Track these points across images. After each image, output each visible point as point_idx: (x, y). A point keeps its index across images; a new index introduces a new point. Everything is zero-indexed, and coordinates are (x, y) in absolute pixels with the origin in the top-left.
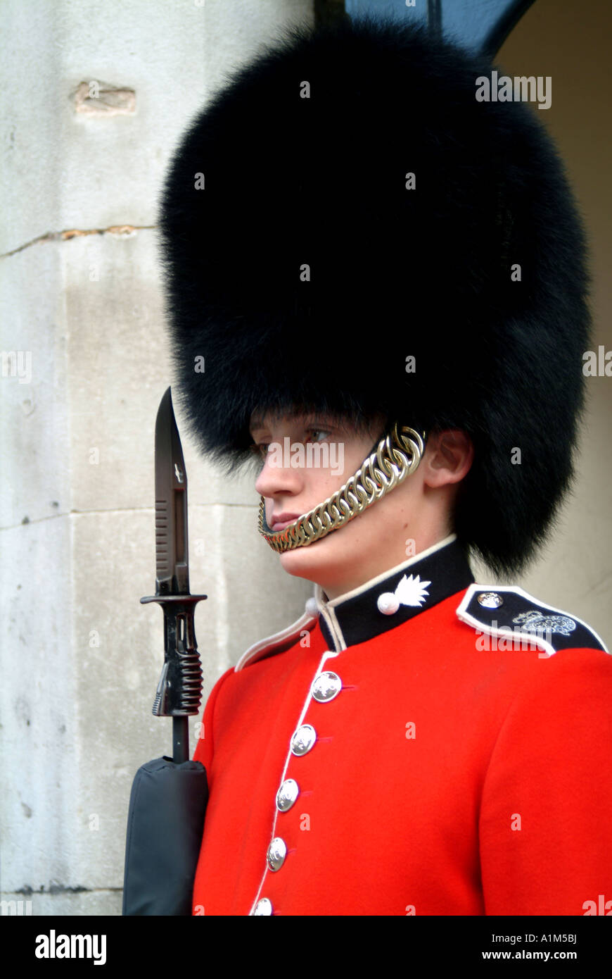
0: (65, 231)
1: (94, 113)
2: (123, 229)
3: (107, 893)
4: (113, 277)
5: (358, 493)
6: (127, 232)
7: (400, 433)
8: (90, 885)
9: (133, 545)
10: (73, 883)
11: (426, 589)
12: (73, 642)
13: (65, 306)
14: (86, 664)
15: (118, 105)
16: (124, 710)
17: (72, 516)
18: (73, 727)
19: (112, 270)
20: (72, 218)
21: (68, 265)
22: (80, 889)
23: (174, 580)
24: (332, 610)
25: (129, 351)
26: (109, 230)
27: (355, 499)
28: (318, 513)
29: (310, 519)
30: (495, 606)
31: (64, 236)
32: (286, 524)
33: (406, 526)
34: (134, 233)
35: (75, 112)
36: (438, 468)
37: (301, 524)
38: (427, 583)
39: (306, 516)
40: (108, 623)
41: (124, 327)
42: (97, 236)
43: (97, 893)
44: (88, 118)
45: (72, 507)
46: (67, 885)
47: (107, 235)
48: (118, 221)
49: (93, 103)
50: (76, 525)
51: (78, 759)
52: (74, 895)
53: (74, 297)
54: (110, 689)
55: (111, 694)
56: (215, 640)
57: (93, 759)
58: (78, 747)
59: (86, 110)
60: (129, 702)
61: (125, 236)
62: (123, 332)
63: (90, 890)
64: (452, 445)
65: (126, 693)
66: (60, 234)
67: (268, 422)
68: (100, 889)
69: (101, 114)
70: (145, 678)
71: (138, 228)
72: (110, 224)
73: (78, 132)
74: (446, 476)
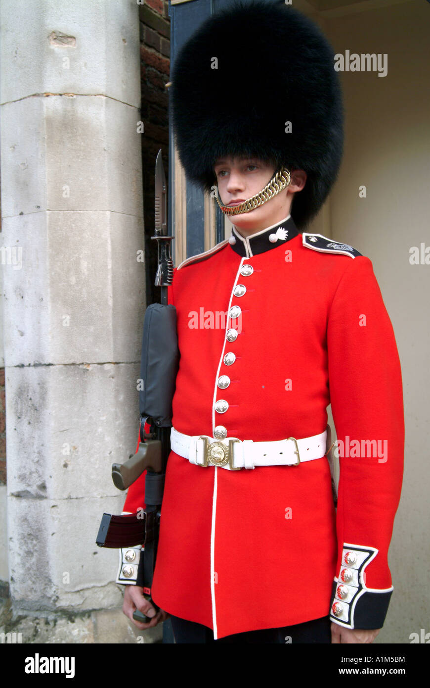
0: (45, 93)
1: (58, 45)
2: (70, 95)
3: (62, 366)
4: (66, 114)
5: (269, 193)
6: (72, 96)
7: (284, 170)
8: (54, 363)
9: (73, 225)
10: (47, 363)
11: (287, 234)
12: (48, 264)
13: (45, 124)
14: (53, 273)
15: (68, 43)
16: (69, 293)
17: (47, 212)
18: (47, 299)
19: (65, 111)
20: (49, 87)
21: (47, 107)
22: (50, 365)
23: (162, 230)
24: (248, 240)
25: (72, 145)
26: (64, 94)
27: (268, 195)
28: (253, 199)
29: (250, 202)
30: (315, 241)
31: (45, 95)
32: (238, 203)
33: (281, 207)
34: (75, 97)
35: (50, 44)
36: (294, 185)
37: (246, 204)
38: (287, 231)
39: (248, 200)
40: (62, 257)
41: (70, 135)
42: (59, 97)
43: (57, 366)
44: (55, 46)
45: (48, 209)
46: (43, 363)
47: (63, 96)
48: (68, 91)
49: (57, 41)
50: (49, 216)
51: (49, 312)
52: (47, 367)
53: (49, 121)
54: (63, 284)
55: (64, 286)
56: (107, 266)
57: (56, 312)
58: (50, 307)
59: (54, 44)
60: (71, 290)
61: (71, 98)
62: (70, 137)
63: (55, 365)
64: (297, 176)
65: (70, 286)
66: (43, 94)
67: (229, 162)
68: (59, 365)
69: (61, 46)
70: (78, 280)
71: (76, 95)
72: (64, 92)
73: (52, 52)
74: (297, 189)
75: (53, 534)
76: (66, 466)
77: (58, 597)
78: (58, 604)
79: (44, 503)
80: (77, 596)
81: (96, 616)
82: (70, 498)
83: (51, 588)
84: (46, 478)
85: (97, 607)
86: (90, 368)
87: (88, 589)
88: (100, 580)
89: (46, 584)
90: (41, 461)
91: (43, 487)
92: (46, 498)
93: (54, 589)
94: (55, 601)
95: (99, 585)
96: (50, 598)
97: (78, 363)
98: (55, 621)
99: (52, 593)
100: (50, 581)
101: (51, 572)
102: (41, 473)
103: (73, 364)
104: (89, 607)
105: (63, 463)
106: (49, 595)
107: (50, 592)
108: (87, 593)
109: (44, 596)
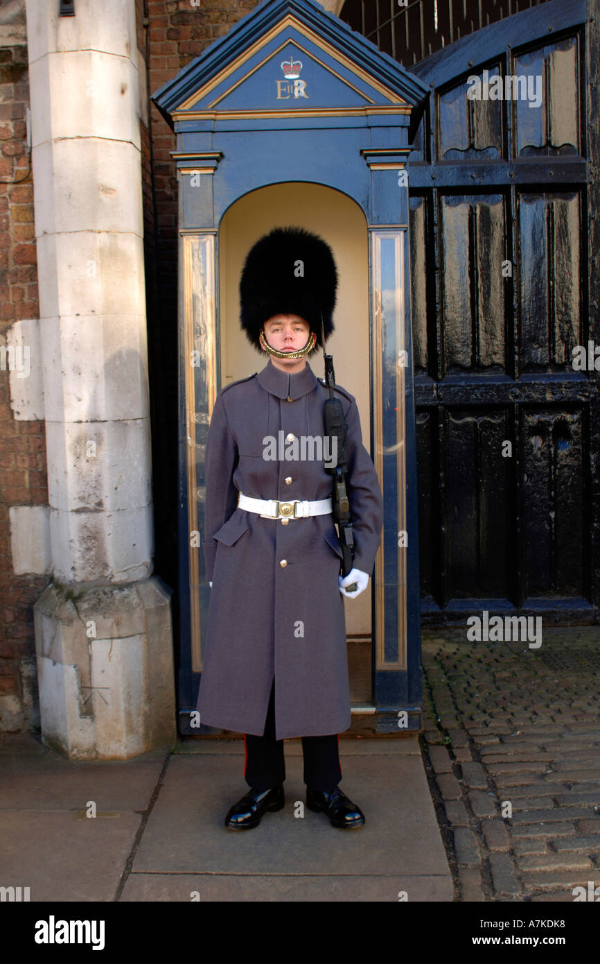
0: (98, 230)
2: (114, 232)
3: (113, 422)
4: (111, 246)
8: (107, 420)
13: (98, 253)
17: (101, 315)
19: (110, 244)
20: (100, 226)
21: (99, 240)
22: (105, 421)
25: (115, 268)
34: (117, 234)
35: (99, 194)
41: (114, 260)
42: (107, 233)
44: (103, 196)
45: (102, 313)
46: (99, 420)
47: (110, 233)
48: (112, 230)
50: (103, 318)
52: (101, 423)
53: (101, 250)
57: (108, 385)
61: (114, 234)
62: (114, 262)
66: (96, 231)
68: (110, 421)
71: (118, 232)
72: (110, 230)
73: (100, 200)
75: (109, 534)
76: (116, 489)
77: (113, 576)
78: (113, 580)
79: (101, 514)
80: (125, 574)
81: (135, 586)
82: (119, 510)
83: (108, 570)
84: (103, 498)
85: (135, 580)
86: (129, 422)
87: (130, 569)
88: (137, 563)
89: (104, 568)
90: (98, 487)
91: (100, 504)
92: (103, 511)
93: (110, 570)
94: (111, 578)
95: (137, 565)
96: (107, 577)
97: (122, 419)
98: (111, 592)
99: (109, 573)
100: (107, 566)
101: (108, 559)
102: (98, 494)
103: (119, 420)
104: (130, 580)
105: (114, 487)
106: (106, 575)
107: (107, 573)
108: (131, 571)
109: (102, 576)
